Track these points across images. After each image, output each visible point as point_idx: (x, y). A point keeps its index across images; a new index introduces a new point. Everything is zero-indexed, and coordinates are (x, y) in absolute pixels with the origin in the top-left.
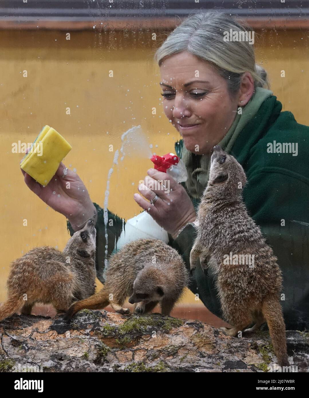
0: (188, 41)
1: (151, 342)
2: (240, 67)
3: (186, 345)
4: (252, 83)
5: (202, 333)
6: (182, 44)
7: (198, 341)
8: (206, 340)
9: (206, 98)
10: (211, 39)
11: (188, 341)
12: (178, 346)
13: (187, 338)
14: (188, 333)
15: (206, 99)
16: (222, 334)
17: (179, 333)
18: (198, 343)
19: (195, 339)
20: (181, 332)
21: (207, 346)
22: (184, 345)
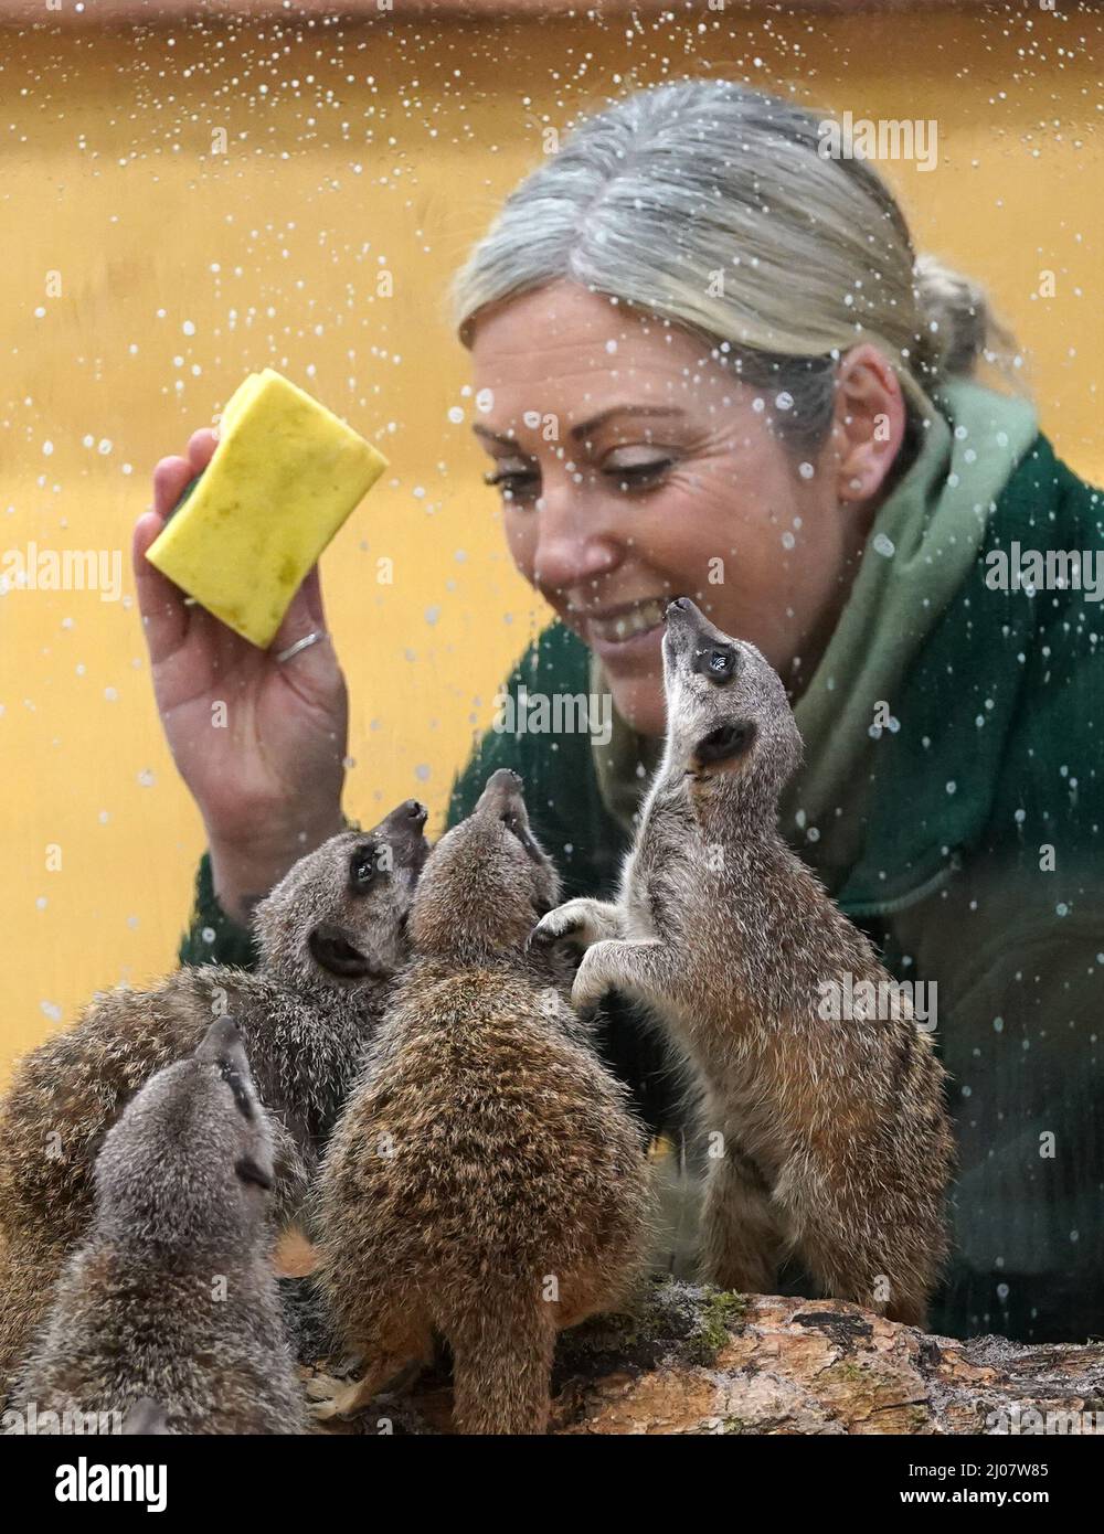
0: (573, 232)
1: (634, 1403)
2: (822, 326)
3: (793, 1415)
4: (891, 393)
5: (863, 1356)
6: (546, 247)
7: (848, 1394)
8: (882, 1392)
9: (677, 482)
10: (677, 216)
11: (802, 1398)
12: (757, 1421)
13: (799, 1381)
14: (800, 1363)
15: (678, 487)
16: (955, 1361)
17: (761, 1362)
18: (849, 1404)
19: (836, 1386)
20: (771, 1360)
21: (887, 1417)
22: (783, 1413)
